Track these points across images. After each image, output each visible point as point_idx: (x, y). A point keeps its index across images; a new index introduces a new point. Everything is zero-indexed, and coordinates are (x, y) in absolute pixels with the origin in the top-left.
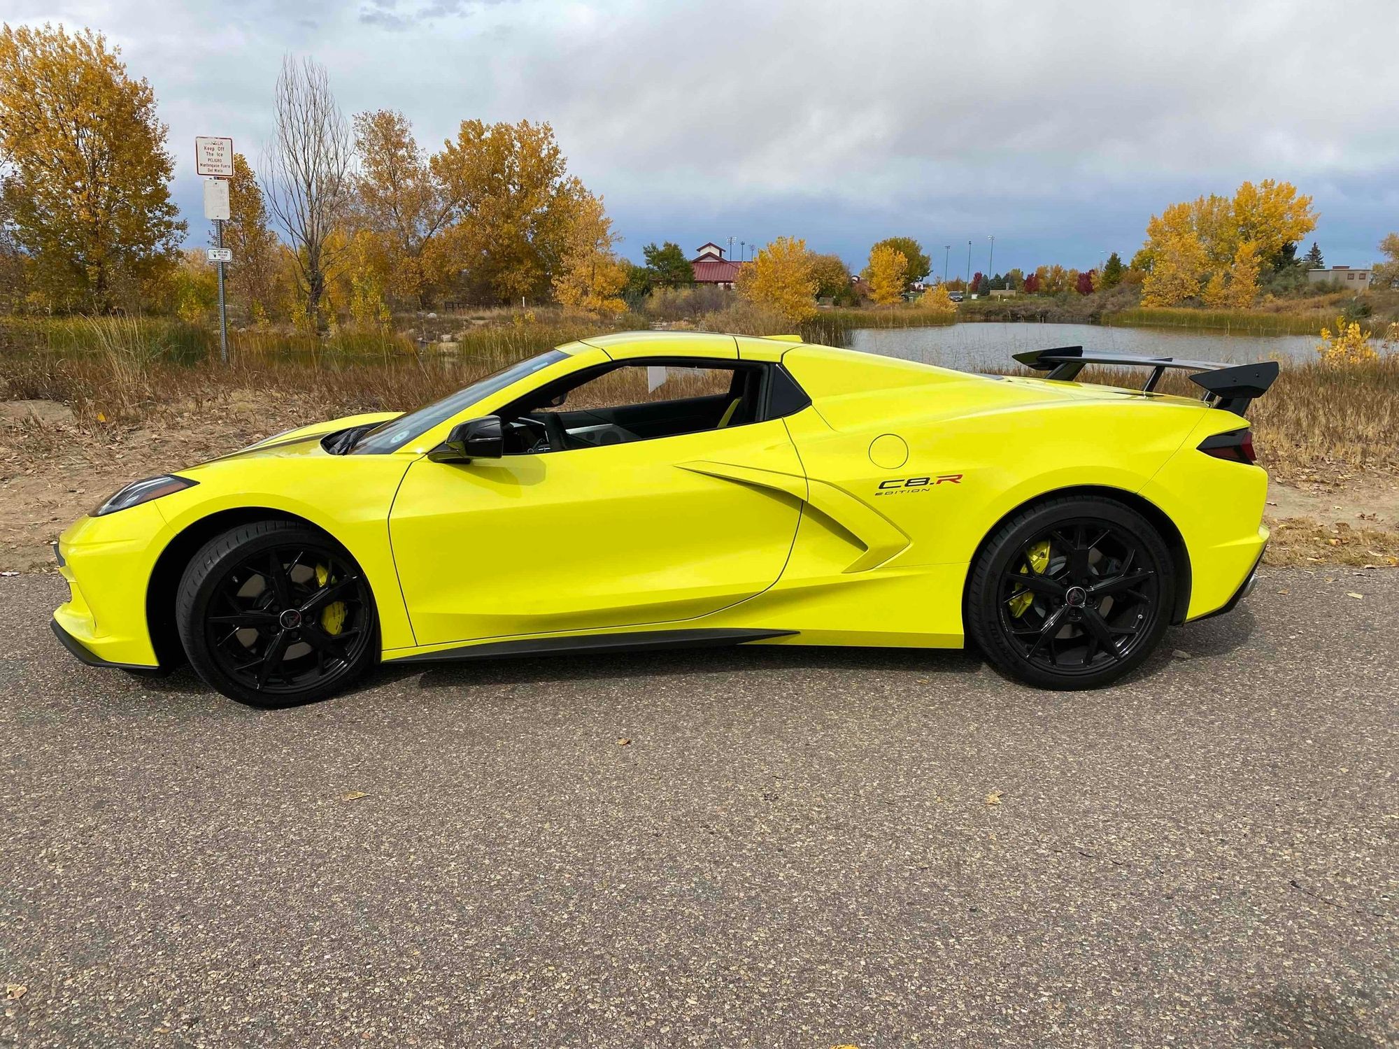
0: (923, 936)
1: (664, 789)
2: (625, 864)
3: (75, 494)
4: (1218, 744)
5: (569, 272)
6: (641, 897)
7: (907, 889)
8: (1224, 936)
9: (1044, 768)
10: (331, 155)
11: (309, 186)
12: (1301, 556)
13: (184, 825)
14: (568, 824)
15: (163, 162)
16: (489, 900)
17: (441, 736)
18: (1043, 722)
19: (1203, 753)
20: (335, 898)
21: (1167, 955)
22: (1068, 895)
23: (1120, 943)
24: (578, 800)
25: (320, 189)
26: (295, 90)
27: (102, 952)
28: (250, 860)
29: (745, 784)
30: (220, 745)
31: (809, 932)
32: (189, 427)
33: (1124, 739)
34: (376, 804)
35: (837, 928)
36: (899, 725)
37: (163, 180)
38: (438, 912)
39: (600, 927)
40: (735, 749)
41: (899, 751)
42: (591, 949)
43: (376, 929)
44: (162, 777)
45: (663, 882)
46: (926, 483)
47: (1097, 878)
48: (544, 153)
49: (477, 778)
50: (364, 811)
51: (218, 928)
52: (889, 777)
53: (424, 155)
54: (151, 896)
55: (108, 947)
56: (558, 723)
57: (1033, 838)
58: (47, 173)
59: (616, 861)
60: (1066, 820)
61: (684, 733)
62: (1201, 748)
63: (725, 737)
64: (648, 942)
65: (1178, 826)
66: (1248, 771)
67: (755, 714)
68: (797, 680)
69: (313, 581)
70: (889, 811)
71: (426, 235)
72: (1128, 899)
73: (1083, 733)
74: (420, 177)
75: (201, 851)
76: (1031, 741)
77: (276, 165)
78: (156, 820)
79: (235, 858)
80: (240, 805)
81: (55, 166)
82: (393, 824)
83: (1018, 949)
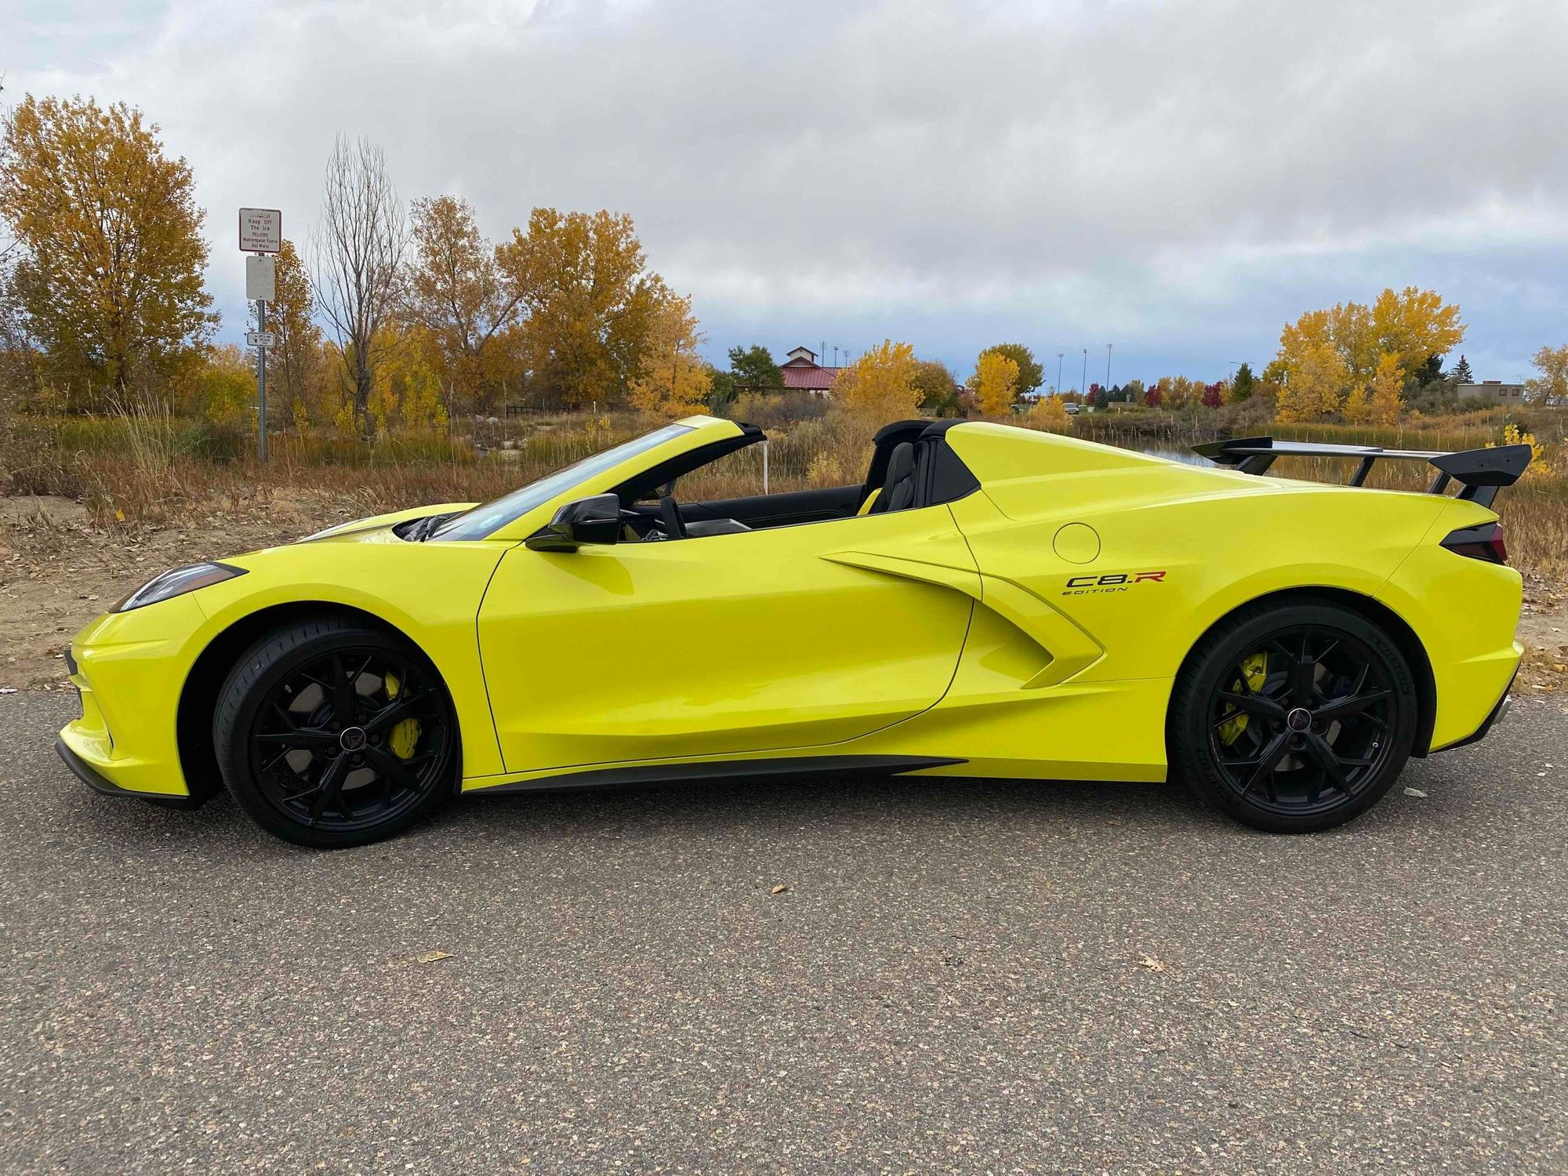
0: (1176, 1139)
1: (819, 950)
2: (783, 1045)
3: (86, 601)
4: (1487, 899)
5: (648, 374)
6: (807, 1088)
7: (1144, 1077)
8: (1558, 1140)
9: (1282, 926)
10: (384, 242)
11: (359, 275)
12: (1526, 683)
13: (219, 992)
14: (705, 994)
15: (198, 248)
16: (615, 1089)
17: (536, 883)
18: (1269, 870)
19: (1472, 910)
20: (415, 1087)
21: (1494, 1166)
22: (1349, 1087)
23: (1429, 1150)
24: (713, 963)
25: (370, 279)
26: (346, 171)
27: (114, 1159)
28: (305, 1038)
29: (919, 945)
30: (262, 893)
31: (1030, 1134)
32: (222, 529)
33: (1371, 892)
34: (462, 967)
35: (1064, 1130)
36: (1096, 874)
37: (197, 267)
38: (549, 1106)
39: (760, 1126)
40: (900, 902)
41: (1102, 905)
42: (752, 1156)
43: (471, 1128)
44: (191, 932)
45: (834, 1068)
46: (1123, 580)
47: (1381, 1065)
48: (622, 246)
49: (585, 935)
50: (447, 975)
51: (266, 1127)
52: (1095, 937)
53: (488, 245)
54: (177, 1084)
55: (121, 1153)
56: (678, 869)
57: (1288, 1014)
58: (65, 257)
59: (770, 1041)
60: (1325, 990)
61: (835, 883)
62: (1468, 903)
63: (886, 887)
64: (825, 1147)
65: (1466, 999)
66: (1533, 931)
67: (919, 860)
68: (963, 820)
69: (382, 693)
70: (1103, 979)
71: (487, 333)
72: (1426, 1092)
73: (1320, 884)
74: (482, 269)
75: (241, 1026)
76: (1259, 893)
77: (323, 253)
78: (184, 986)
79: (286, 1034)
80: (289, 968)
81: (75, 249)
82: (484, 992)
83: (1302, 1158)
